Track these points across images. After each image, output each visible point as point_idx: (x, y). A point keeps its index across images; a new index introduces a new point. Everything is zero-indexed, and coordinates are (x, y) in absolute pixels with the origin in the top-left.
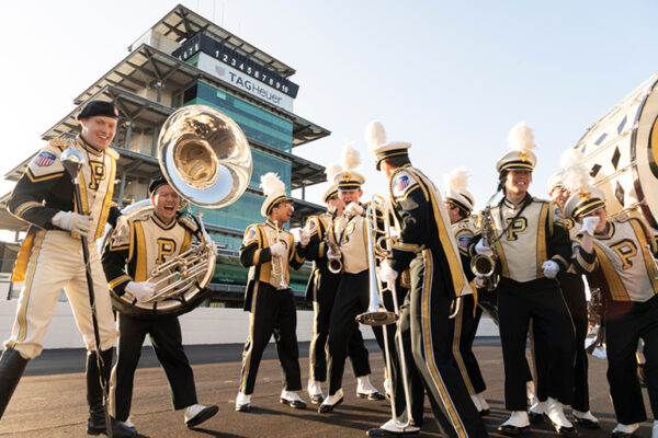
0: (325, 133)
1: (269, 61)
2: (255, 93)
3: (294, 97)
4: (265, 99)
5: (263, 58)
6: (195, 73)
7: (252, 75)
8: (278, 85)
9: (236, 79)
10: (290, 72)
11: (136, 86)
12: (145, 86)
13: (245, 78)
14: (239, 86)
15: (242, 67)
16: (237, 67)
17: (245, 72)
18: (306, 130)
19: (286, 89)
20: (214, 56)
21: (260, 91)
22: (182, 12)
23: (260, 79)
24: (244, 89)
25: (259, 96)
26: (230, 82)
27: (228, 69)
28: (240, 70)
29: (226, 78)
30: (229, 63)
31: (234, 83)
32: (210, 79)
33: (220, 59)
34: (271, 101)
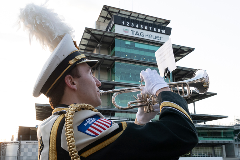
0: (191, 50)
1: (154, 20)
2: (146, 38)
3: (169, 34)
4: (152, 39)
5: (151, 19)
6: (113, 35)
7: (144, 29)
8: (159, 30)
9: (135, 33)
10: (167, 22)
11: (91, 49)
12: (95, 48)
13: (140, 31)
14: (137, 36)
15: (137, 26)
16: (135, 27)
17: (139, 28)
18: (179, 51)
19: (164, 31)
20: (122, 24)
21: (149, 36)
22: (106, 8)
23: (148, 30)
24: (140, 37)
25: (149, 39)
26: (132, 35)
27: (130, 29)
28: (136, 28)
29: (130, 34)
30: (130, 26)
31: (134, 35)
32: (121, 36)
33: (125, 25)
34: (156, 40)
